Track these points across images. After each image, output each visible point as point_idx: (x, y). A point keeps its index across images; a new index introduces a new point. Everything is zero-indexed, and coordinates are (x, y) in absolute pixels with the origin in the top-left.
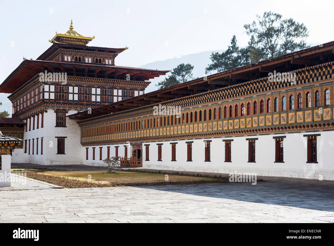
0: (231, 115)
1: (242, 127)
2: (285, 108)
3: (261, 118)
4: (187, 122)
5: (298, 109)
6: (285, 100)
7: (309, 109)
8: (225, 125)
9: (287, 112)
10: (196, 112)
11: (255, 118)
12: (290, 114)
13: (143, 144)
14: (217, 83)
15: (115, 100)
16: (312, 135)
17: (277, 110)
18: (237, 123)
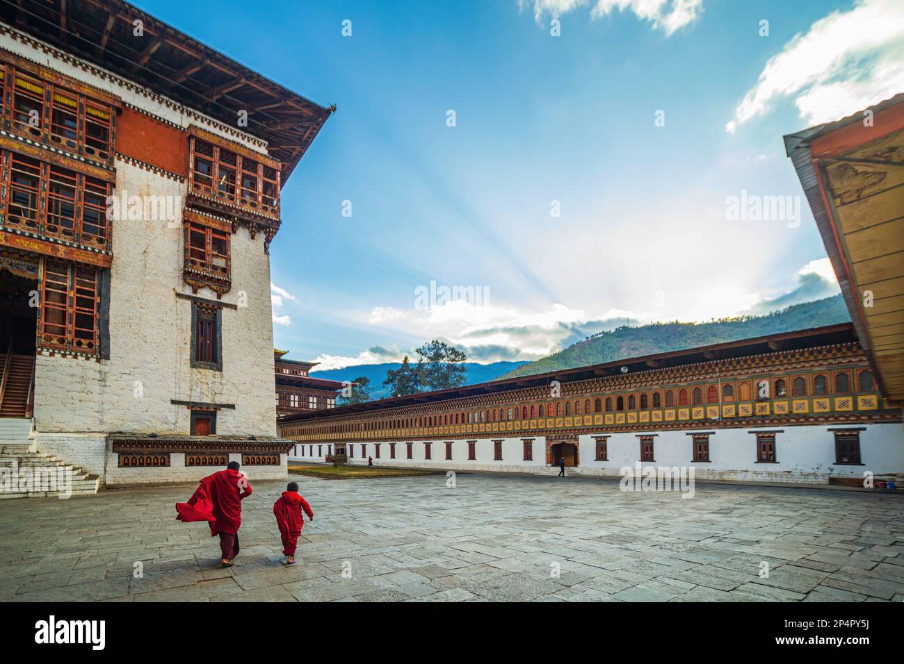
0: (430, 424)
1: (440, 433)
2: (476, 421)
3: (457, 427)
4: (391, 428)
5: (488, 422)
6: (476, 414)
7: (496, 422)
8: (425, 431)
9: (478, 423)
10: (399, 421)
11: (452, 427)
12: (481, 425)
13: (347, 444)
14: (421, 399)
15: (329, 407)
16: (498, 441)
17: (470, 422)
18: (436, 430)
